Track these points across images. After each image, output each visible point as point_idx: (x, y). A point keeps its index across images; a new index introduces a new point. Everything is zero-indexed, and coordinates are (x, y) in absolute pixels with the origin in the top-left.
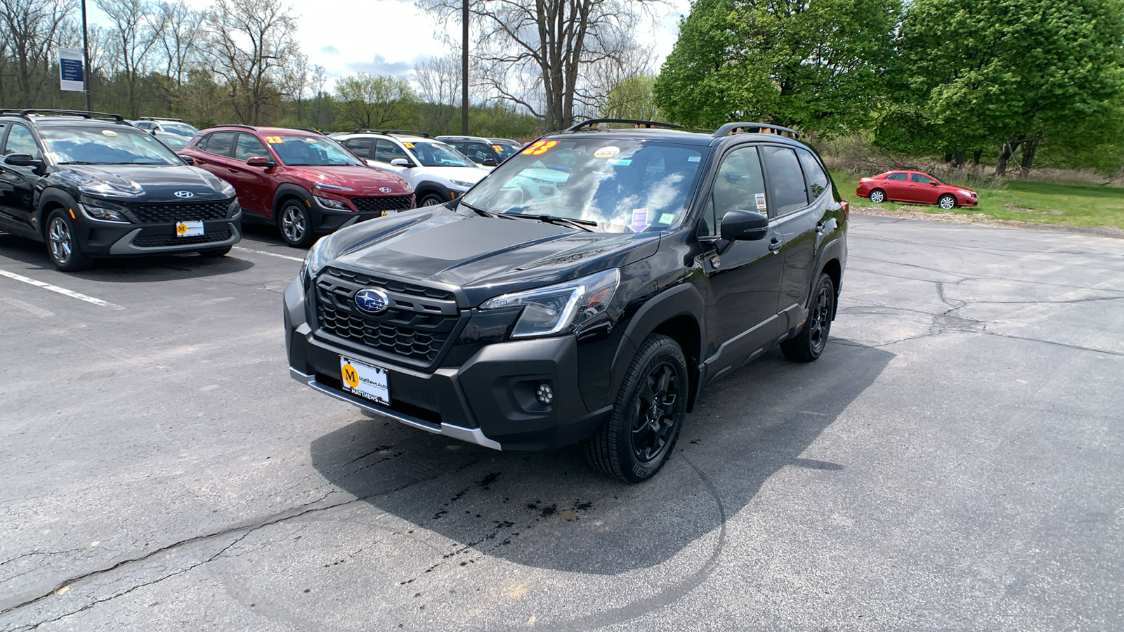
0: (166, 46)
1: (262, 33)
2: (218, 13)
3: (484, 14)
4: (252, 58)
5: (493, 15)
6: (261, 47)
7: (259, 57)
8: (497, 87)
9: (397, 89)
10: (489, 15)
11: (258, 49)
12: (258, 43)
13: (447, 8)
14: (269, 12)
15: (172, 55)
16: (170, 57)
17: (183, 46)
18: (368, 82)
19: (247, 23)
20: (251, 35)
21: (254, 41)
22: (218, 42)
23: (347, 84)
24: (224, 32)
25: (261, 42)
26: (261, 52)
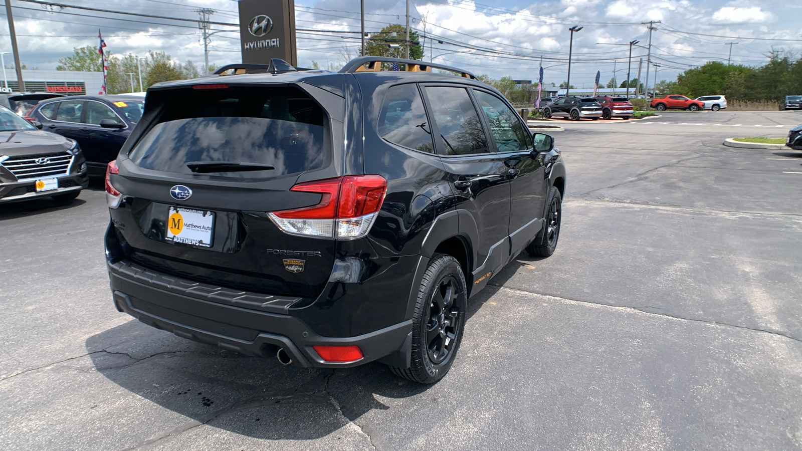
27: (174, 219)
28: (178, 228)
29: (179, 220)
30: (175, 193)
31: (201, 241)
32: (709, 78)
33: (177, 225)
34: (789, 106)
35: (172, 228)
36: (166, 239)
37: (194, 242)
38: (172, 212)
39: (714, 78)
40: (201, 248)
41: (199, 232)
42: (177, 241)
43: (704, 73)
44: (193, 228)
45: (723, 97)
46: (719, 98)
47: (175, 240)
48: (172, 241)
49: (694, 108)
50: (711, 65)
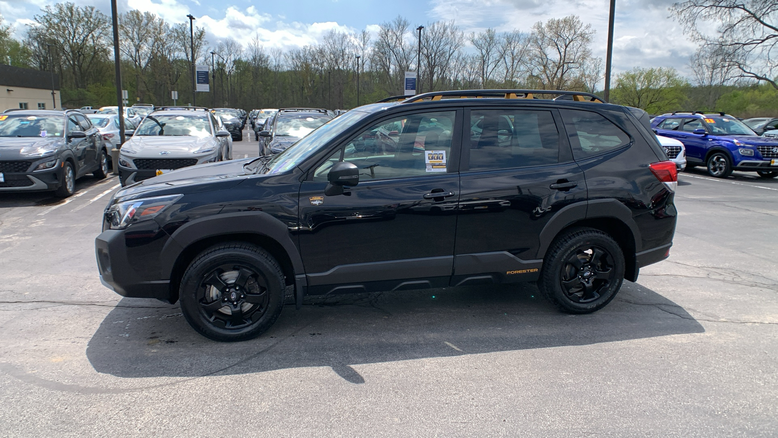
0: (506, 62)
1: (566, 47)
2: (539, 37)
3: (734, 7)
4: (557, 64)
5: (742, 7)
6: (565, 56)
7: (562, 64)
8: (740, 68)
9: (666, 77)
10: (738, 7)
11: (563, 57)
12: (563, 54)
13: (697, 7)
14: (573, 31)
15: (509, 67)
16: (507, 69)
17: (516, 61)
18: (641, 74)
19: (556, 41)
20: (558, 49)
21: (560, 53)
22: (536, 56)
23: (625, 76)
24: (541, 49)
25: (565, 53)
26: (564, 60)
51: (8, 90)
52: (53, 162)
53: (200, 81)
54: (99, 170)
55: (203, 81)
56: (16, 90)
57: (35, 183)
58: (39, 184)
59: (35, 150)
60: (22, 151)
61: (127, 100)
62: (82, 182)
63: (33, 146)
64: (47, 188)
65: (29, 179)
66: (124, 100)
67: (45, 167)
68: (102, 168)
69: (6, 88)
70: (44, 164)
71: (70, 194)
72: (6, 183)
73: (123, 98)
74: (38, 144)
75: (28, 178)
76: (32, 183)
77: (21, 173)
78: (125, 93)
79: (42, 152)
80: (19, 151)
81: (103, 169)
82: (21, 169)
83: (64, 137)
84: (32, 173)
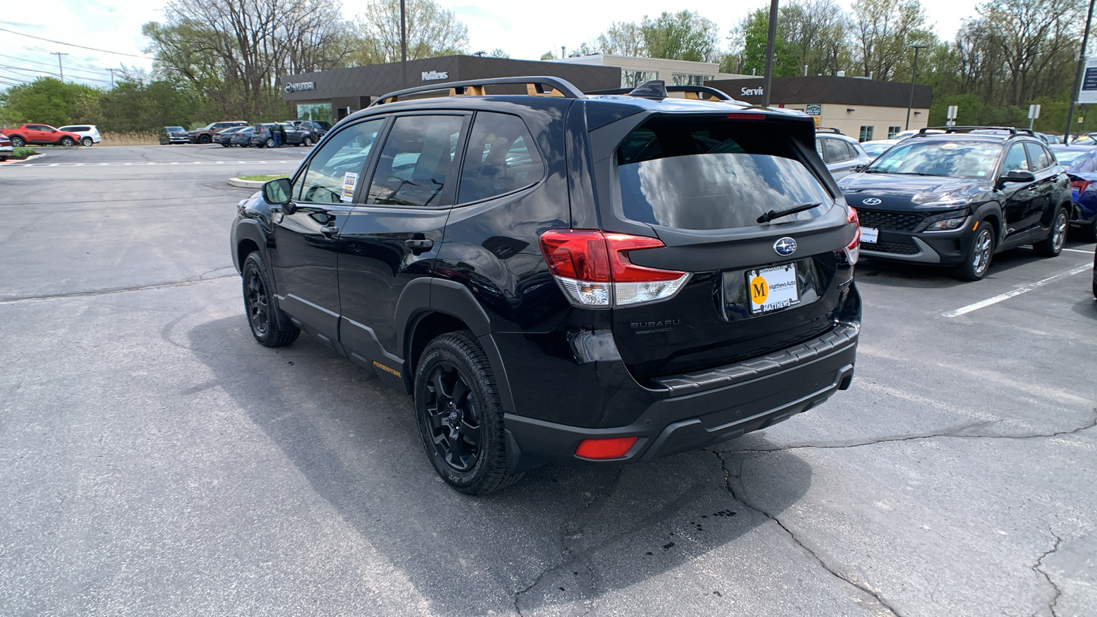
27: (755, 286)
28: (763, 295)
29: (762, 284)
30: (782, 248)
31: (790, 299)
32: (48, 100)
33: (761, 291)
34: (173, 139)
35: (756, 297)
36: (755, 312)
37: (785, 304)
38: (753, 278)
39: (55, 100)
40: (795, 307)
41: (786, 290)
42: (768, 310)
43: (37, 93)
44: (780, 288)
45: (93, 127)
46: (88, 129)
47: (765, 309)
48: (762, 312)
49: (68, 143)
50: (44, 81)
51: (848, 110)
52: (960, 220)
53: (1088, 85)
54: (1045, 241)
55: (1094, 85)
56: (858, 109)
57: (923, 251)
58: (927, 254)
59: (936, 199)
60: (915, 197)
61: (953, 120)
62: (1003, 259)
63: (935, 191)
64: (939, 262)
65: (914, 243)
66: (949, 120)
67: (944, 227)
68: (1053, 237)
69: (846, 107)
70: (944, 221)
71: (977, 277)
72: (880, 244)
73: (949, 117)
74: (942, 188)
75: (913, 240)
76: (918, 250)
77: (904, 232)
78: (953, 110)
79: (947, 201)
80: (911, 197)
81: (1055, 240)
82: (907, 226)
83: (993, 179)
84: (919, 235)
